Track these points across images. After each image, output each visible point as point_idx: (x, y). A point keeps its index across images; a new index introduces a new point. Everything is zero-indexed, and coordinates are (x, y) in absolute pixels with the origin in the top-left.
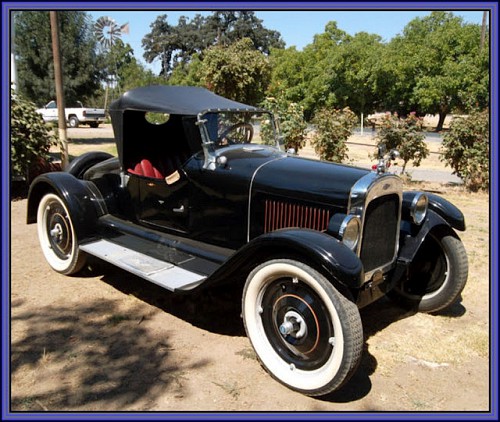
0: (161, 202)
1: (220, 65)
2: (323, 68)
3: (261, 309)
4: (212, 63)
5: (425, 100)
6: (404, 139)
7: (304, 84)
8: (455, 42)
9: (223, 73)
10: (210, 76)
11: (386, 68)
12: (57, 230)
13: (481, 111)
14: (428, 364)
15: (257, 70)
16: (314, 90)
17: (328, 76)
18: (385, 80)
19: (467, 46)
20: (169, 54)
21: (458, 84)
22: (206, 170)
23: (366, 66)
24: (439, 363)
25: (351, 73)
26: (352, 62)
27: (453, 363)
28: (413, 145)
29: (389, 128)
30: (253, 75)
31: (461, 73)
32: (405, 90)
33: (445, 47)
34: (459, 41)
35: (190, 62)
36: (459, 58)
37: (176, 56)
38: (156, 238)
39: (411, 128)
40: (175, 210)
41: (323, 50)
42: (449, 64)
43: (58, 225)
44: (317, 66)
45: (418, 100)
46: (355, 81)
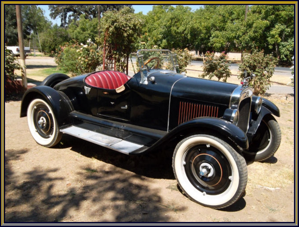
0: (112, 103)
1: (113, 23)
2: (159, 25)
3: (185, 163)
4: (108, 21)
5: (217, 44)
6: (219, 66)
7: (147, 34)
8: (231, 12)
9: (115, 27)
10: (108, 29)
11: (196, 26)
12: (42, 120)
13: (259, 51)
14: (269, 188)
15: (135, 26)
16: (154, 37)
17: (162, 30)
18: (195, 33)
19: (239, 15)
20: (66, 14)
21: (234, 35)
22: (142, 84)
23: (184, 24)
24: (275, 188)
25: (175, 28)
26: (176, 22)
27: (281, 187)
28: (223, 70)
29: (211, 61)
30: (132, 29)
31: (236, 30)
32: (206, 39)
33: (227, 15)
34: (234, 12)
35: (78, 20)
36: (234, 22)
37: (70, 16)
38: (110, 124)
39: (223, 60)
40: (122, 108)
41: (159, 15)
42: (229, 24)
43: (42, 117)
44: (155, 24)
45: (213, 44)
46: (177, 33)
